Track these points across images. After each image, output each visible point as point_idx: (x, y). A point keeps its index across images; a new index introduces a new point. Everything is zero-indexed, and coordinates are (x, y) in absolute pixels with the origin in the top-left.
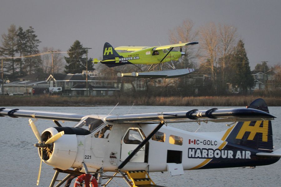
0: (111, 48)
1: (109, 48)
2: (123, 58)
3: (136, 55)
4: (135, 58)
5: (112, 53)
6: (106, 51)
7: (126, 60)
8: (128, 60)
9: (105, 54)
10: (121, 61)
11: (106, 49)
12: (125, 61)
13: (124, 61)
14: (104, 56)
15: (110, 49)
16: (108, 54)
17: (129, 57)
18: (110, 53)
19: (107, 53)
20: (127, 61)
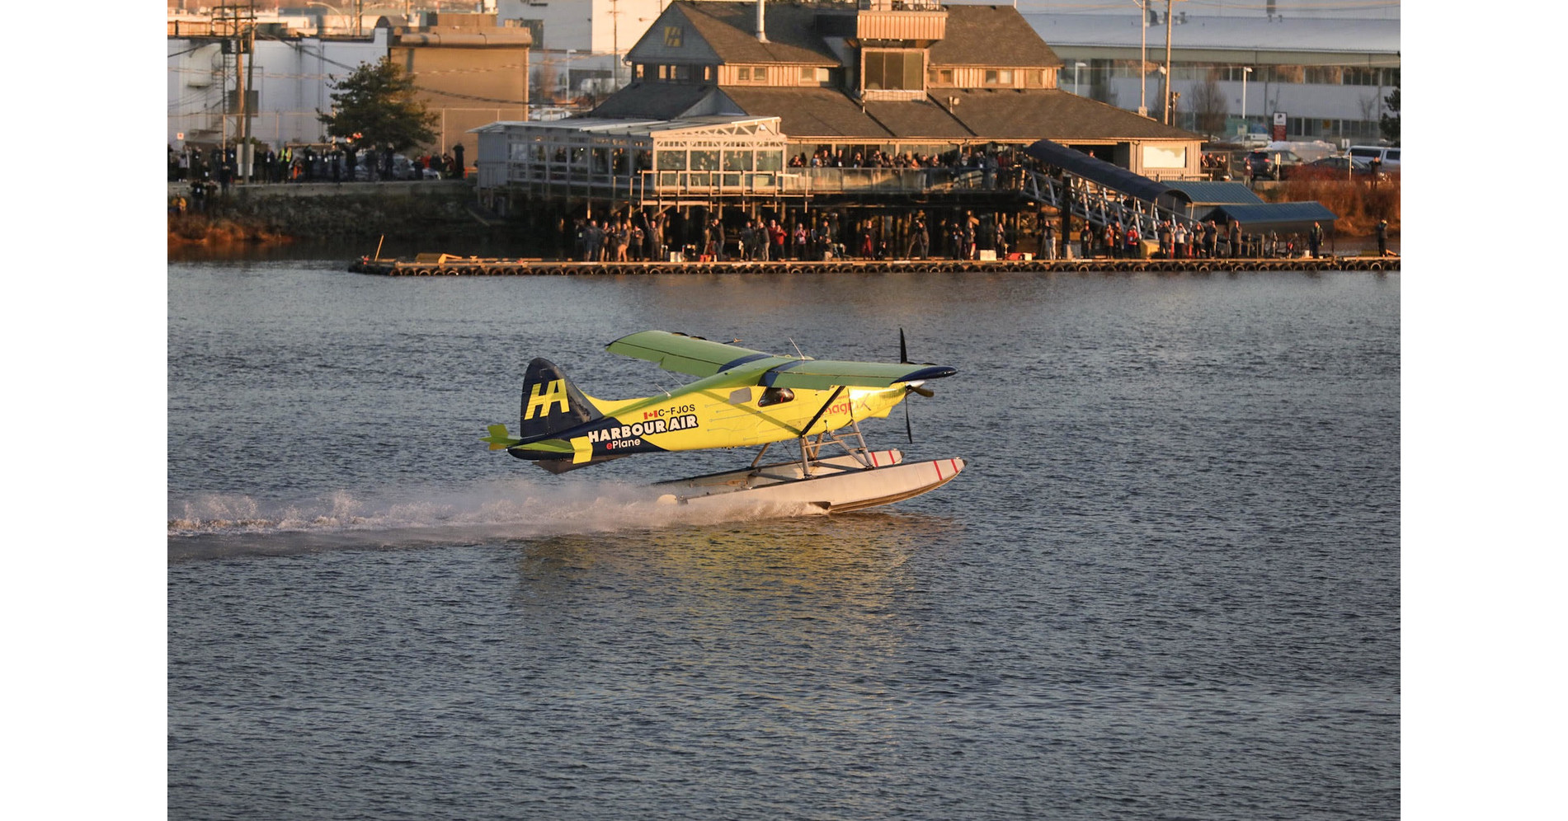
1: (552, 385)
2: (620, 425)
3: (681, 410)
4: (674, 425)
5: (565, 408)
6: (535, 400)
7: (633, 437)
8: (644, 437)
9: (529, 415)
10: (611, 441)
11: (537, 387)
12: (627, 439)
13: (622, 439)
14: (523, 422)
15: (556, 390)
16: (545, 412)
17: (650, 419)
18: (556, 406)
19: (539, 408)
20: (637, 442)
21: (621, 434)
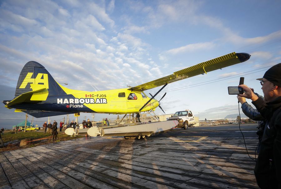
0: (46, 76)
1: (40, 75)
2: (74, 98)
3: (101, 96)
4: (98, 101)
6: (28, 79)
7: (80, 104)
8: (85, 104)
9: (23, 86)
10: (69, 104)
12: (77, 104)
13: (75, 104)
15: (42, 78)
17: (88, 97)
20: (82, 106)
21: (74, 102)
